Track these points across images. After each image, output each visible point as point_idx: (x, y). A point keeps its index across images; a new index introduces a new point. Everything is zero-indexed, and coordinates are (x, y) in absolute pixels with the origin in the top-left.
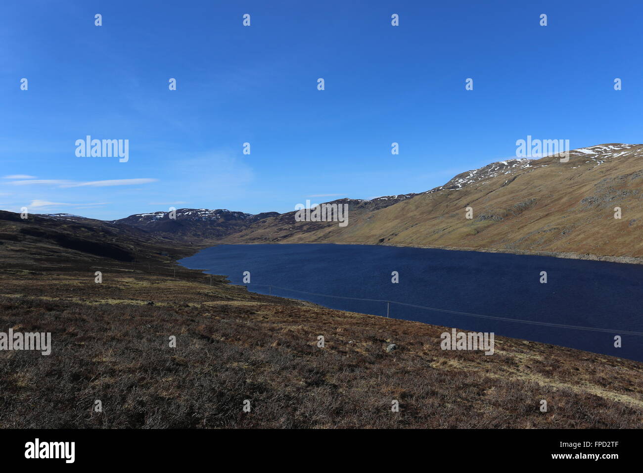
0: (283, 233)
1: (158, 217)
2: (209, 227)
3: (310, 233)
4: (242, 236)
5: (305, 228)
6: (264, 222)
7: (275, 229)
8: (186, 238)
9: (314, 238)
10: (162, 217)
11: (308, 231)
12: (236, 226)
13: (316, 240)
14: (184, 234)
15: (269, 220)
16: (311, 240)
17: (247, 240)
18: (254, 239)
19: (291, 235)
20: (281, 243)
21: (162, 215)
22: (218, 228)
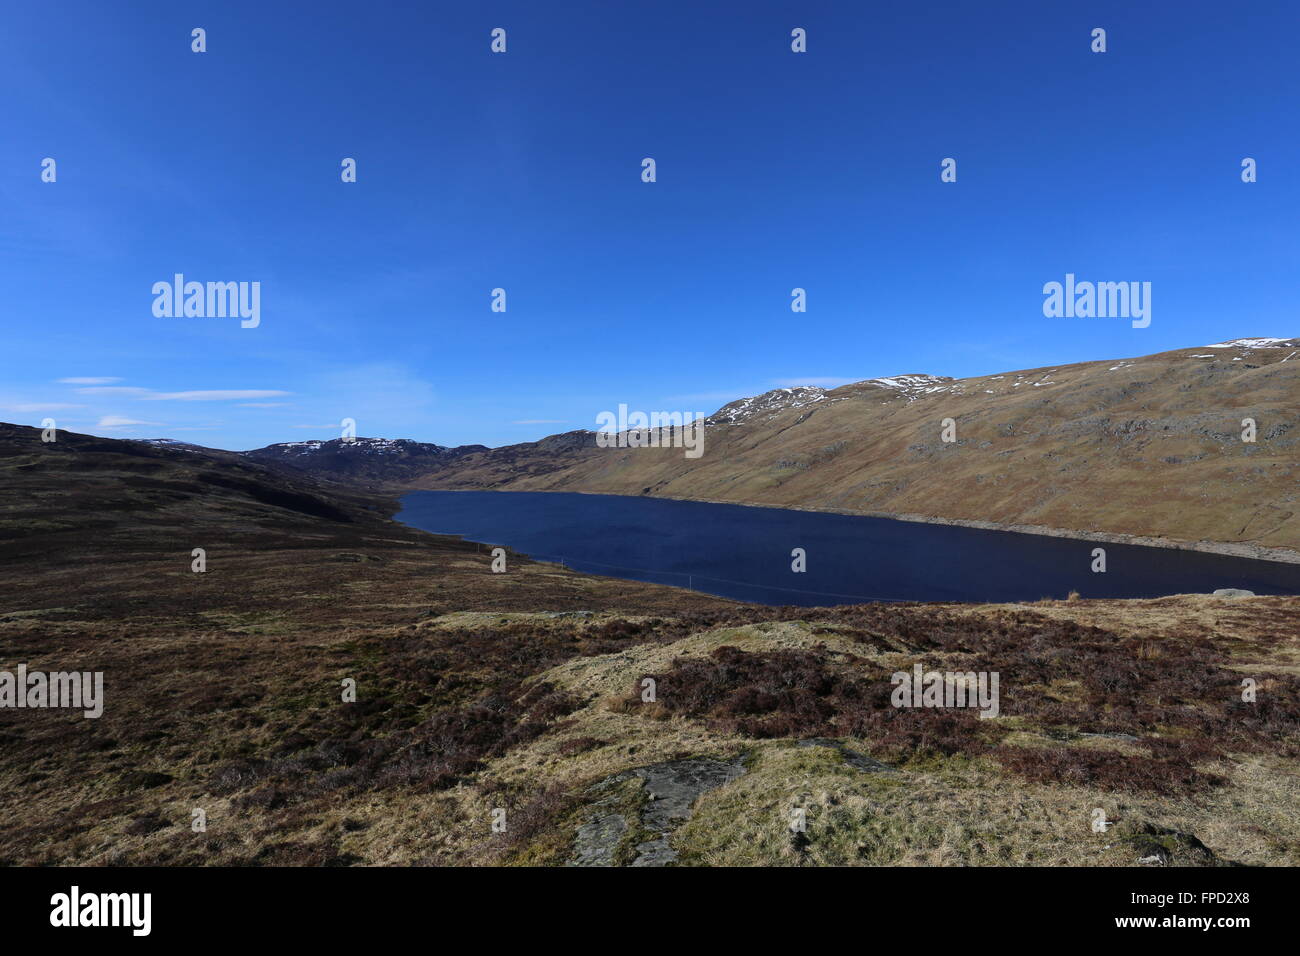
0: (502, 477)
1: (312, 447)
2: (387, 464)
3: (539, 478)
4: (440, 479)
5: (531, 469)
6: (469, 459)
7: (490, 469)
8: (356, 479)
9: (547, 483)
10: (318, 448)
11: (536, 473)
12: (427, 464)
13: (548, 488)
14: (353, 474)
15: (477, 456)
16: (543, 487)
17: (450, 484)
18: (461, 484)
19: (514, 479)
20: (500, 489)
21: (318, 446)
22: (401, 466)
